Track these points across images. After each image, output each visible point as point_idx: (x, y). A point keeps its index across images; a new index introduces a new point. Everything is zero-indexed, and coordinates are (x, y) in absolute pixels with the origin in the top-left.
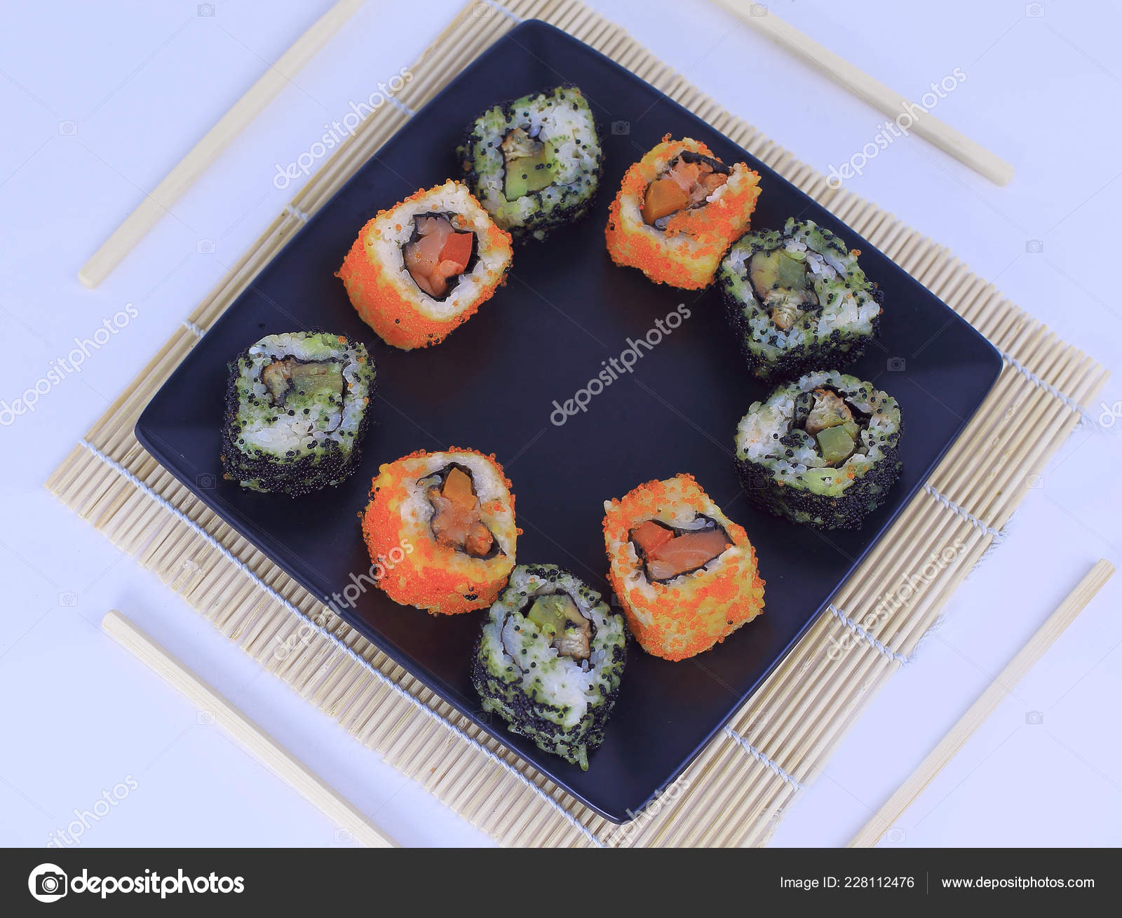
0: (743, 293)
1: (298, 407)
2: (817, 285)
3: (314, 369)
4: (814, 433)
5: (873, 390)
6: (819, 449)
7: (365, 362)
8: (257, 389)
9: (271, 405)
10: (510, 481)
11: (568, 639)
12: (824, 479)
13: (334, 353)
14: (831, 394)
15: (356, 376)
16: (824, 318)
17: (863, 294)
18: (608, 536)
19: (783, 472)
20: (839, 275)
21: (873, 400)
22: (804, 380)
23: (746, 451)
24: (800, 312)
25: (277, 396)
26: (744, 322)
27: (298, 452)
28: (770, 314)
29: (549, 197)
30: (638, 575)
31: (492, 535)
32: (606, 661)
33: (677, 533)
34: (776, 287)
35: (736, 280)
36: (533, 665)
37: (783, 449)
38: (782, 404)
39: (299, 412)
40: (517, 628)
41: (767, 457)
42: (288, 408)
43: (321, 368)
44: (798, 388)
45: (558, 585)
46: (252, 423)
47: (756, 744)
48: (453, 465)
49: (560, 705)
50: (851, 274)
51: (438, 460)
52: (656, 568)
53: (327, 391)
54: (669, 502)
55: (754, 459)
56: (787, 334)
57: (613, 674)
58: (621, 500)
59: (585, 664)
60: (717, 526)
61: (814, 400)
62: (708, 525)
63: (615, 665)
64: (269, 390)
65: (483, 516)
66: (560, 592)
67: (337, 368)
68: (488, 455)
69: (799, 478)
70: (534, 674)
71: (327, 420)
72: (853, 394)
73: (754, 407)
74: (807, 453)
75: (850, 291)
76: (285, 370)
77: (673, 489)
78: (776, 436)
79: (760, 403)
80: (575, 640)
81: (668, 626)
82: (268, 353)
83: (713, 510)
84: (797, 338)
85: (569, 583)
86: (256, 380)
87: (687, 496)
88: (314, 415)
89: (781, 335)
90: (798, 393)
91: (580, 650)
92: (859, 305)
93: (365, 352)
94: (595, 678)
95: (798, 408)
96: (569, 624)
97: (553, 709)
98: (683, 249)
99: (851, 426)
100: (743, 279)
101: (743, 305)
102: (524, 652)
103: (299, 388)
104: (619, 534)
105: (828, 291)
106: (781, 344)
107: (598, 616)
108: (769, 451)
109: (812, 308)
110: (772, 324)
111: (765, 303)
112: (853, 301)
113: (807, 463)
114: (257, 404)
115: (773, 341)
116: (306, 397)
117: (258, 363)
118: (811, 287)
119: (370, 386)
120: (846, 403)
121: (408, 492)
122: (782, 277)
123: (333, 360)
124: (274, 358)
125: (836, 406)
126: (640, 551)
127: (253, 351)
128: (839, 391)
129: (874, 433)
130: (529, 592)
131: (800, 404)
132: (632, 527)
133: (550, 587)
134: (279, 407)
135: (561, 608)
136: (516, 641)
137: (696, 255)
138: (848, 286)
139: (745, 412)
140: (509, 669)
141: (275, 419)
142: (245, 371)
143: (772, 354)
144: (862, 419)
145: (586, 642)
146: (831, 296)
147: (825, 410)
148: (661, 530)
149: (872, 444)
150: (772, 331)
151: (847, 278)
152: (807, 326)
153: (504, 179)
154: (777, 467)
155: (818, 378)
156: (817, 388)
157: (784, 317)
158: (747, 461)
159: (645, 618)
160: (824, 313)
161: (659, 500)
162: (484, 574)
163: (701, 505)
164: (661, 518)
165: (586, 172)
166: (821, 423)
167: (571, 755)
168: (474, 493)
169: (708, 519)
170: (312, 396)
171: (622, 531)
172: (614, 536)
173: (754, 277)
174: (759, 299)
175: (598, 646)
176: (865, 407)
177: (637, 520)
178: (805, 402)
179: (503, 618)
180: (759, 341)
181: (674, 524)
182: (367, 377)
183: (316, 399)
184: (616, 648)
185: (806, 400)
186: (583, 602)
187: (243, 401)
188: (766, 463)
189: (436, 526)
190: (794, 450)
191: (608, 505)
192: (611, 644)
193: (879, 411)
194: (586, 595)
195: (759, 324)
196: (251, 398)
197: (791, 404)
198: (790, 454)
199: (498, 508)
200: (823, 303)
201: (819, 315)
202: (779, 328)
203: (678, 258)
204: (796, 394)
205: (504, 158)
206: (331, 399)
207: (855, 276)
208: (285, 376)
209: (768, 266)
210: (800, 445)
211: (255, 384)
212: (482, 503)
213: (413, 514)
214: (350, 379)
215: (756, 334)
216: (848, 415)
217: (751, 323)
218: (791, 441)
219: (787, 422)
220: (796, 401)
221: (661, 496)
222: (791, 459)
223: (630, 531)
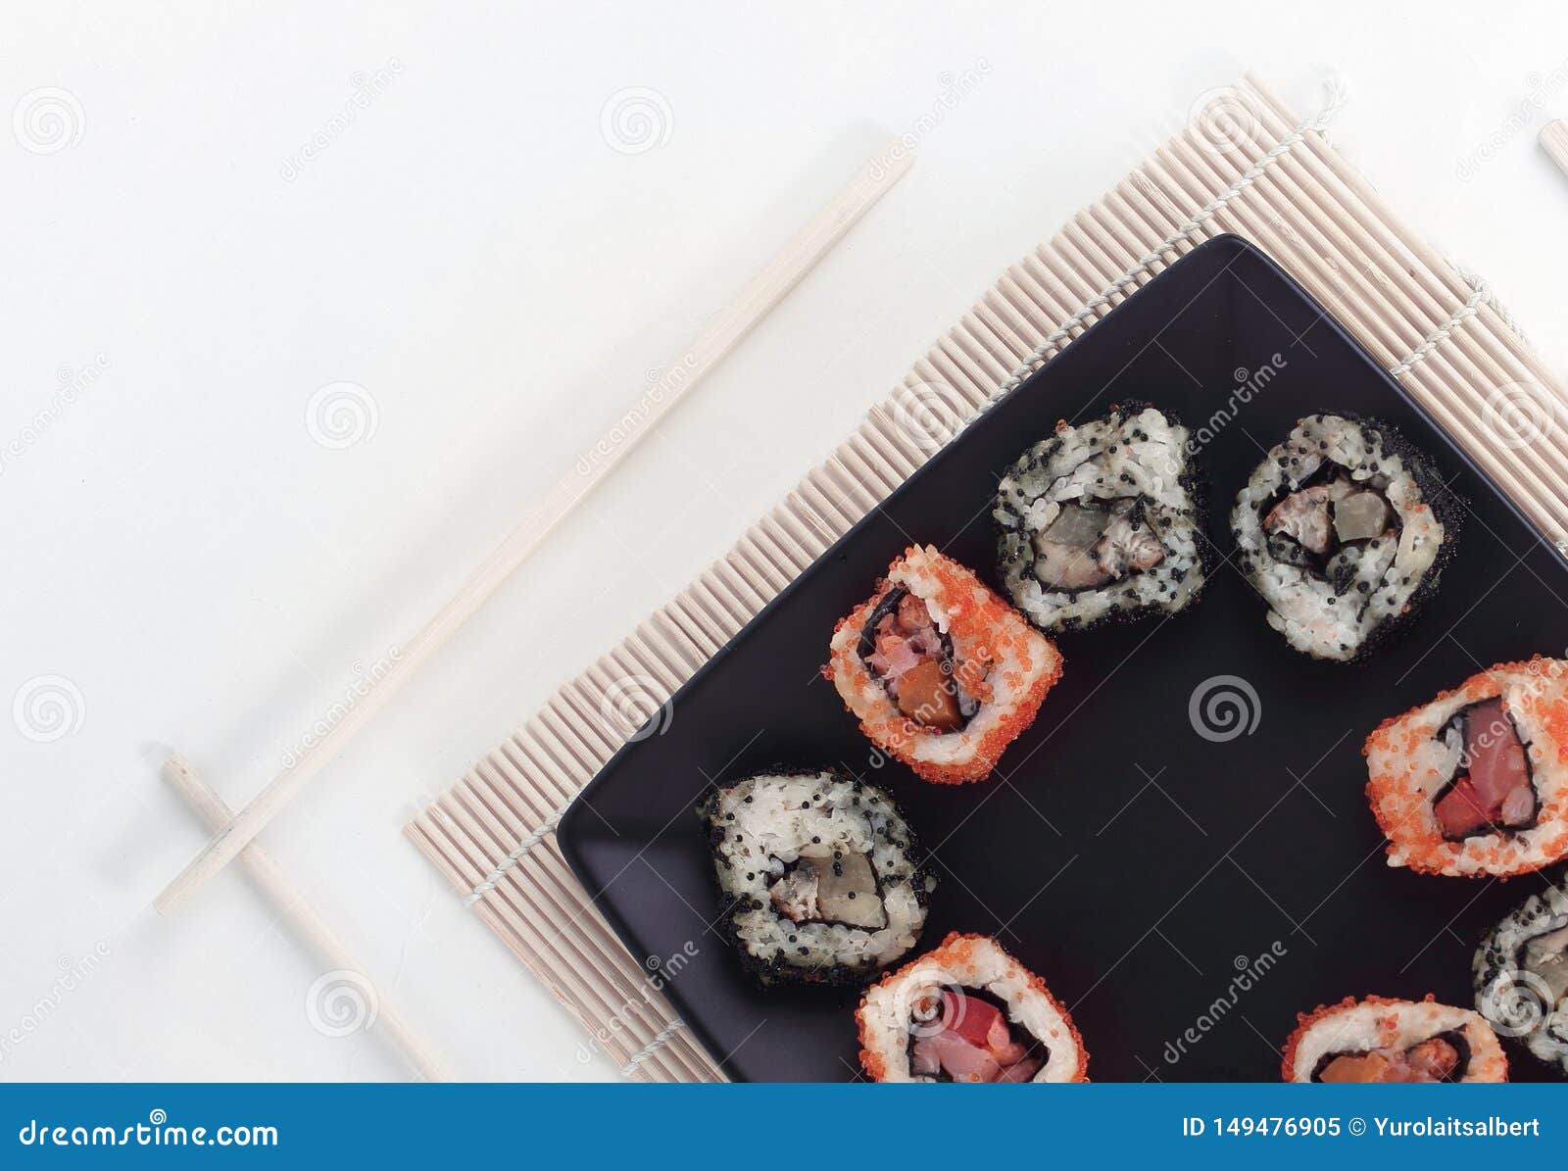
0: (1095, 604)
2: (1103, 494)
4: (1334, 545)
5: (1285, 447)
6: (1361, 544)
10: (1347, 999)
12: (1414, 547)
14: (1279, 508)
16: (1158, 494)
17: (1128, 429)
18: (1449, 871)
19: (1391, 602)
20: (1092, 459)
21: (1302, 451)
22: (1246, 542)
23: (1344, 647)
24: (1143, 528)
26: (1138, 610)
28: (1135, 572)
29: (890, 864)
30: (1521, 840)
31: (1432, 1038)
33: (1462, 774)
34: (1095, 555)
35: (1073, 611)
37: (1353, 594)
38: (1279, 581)
41: (1359, 619)
44: (1257, 553)
45: (1509, 954)
48: (1316, 1077)
50: (1094, 441)
52: (1515, 812)
54: (1407, 775)
55: (1359, 638)
56: (1173, 553)
58: (1391, 842)
60: (1463, 713)
61: (1283, 534)
62: (1459, 726)
65: (1399, 1046)
66: (1521, 953)
68: (1297, 1025)
69: (1406, 581)
72: (1285, 477)
73: (1275, 623)
74: (1369, 563)
75: (1121, 448)
77: (1387, 765)
78: (1331, 601)
79: (1270, 612)
83: (1435, 713)
84: (1182, 541)
85: (1508, 938)
87: (1403, 746)
89: (1173, 562)
90: (1266, 554)
92: (1145, 438)
95: (1290, 560)
98: (1014, 680)
99: (1337, 491)
100: (1073, 600)
101: (1114, 608)
104: (1448, 855)
105: (1116, 481)
106: (1186, 565)
108: (1351, 615)
109: (1140, 510)
110: (1153, 573)
111: (1118, 575)
112: (1137, 446)
113: (1384, 565)
115: (1178, 575)
118: (1104, 506)
120: (1298, 491)
122: (1081, 545)
125: (1299, 505)
126: (1481, 830)
128: (1275, 495)
129: (1358, 460)
131: (1283, 555)
132: (1438, 833)
133: (1511, 966)
135: (1547, 957)
137: (1027, 664)
138: (1113, 450)
139: (1281, 637)
143: (1194, 583)
144: (1329, 472)
146: (1124, 477)
147: (1303, 522)
148: (1455, 795)
149: (1374, 467)
150: (1163, 574)
151: (1098, 449)
152: (1166, 522)
153: (850, 927)
154: (1380, 607)
155: (1246, 522)
156: (1263, 527)
157: (1147, 552)
158: (1359, 649)
160: (1148, 491)
161: (1402, 788)
162: (1490, 1062)
163: (1426, 729)
164: (1433, 790)
165: (856, 802)
166: (1322, 532)
168: (1363, 1054)
169: (1450, 724)
171: (1443, 849)
172: (1452, 862)
173: (1074, 585)
174: (1107, 582)
176: (1310, 464)
177: (1429, 824)
178: (1281, 547)
179: (1556, 1043)
180: (1173, 596)
181: (1447, 775)
185: (1278, 545)
186: (1542, 923)
188: (1368, 622)
190: (1359, 577)
191: (1394, 861)
193: (1324, 445)
194: (1531, 917)
195: (1148, 590)
197: (1283, 569)
198: (1364, 587)
199: (1391, 1024)
200: (1134, 491)
201: (1152, 501)
202: (1160, 563)
203: (1023, 691)
204: (1268, 559)
205: (815, 920)
207: (1100, 436)
209: (1059, 560)
210: (1354, 569)
212: (1379, 1045)
215: (1164, 597)
216: (1320, 492)
217: (1145, 602)
218: (1343, 580)
219: (1311, 580)
220: (1278, 560)
221: (1396, 784)
222: (1373, 586)
223: (1446, 839)
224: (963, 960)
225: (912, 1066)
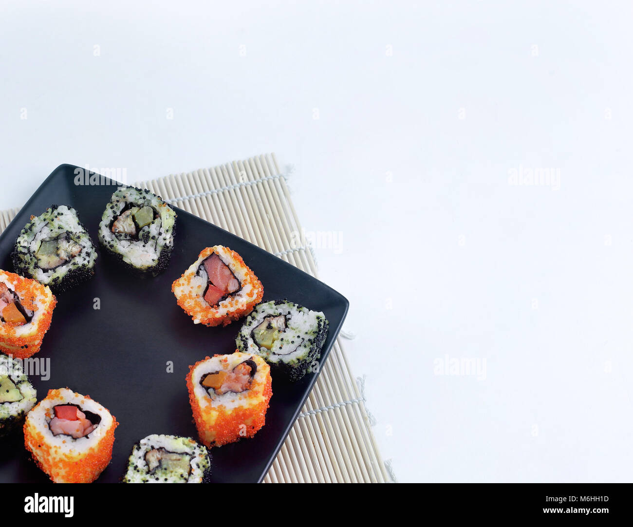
0: (62, 271)
2: (54, 235)
4: (138, 228)
5: (111, 203)
11: (278, 325)
12: (167, 219)
14: (116, 223)
16: (73, 230)
17: (56, 212)
19: (164, 239)
20: (46, 225)
21: (118, 201)
22: (107, 239)
23: (153, 260)
24: (72, 242)
26: (79, 269)
28: (73, 257)
29: (18, 376)
30: (239, 295)
32: (284, 308)
33: (210, 283)
34: (58, 255)
35: (55, 275)
36: (299, 337)
37: (151, 242)
38: (122, 247)
40: (281, 348)
41: (155, 250)
44: (112, 240)
45: (248, 337)
48: (201, 383)
49: (317, 321)
50: (45, 220)
52: (232, 288)
54: (191, 291)
55: (157, 255)
56: (84, 247)
58: (193, 316)
59: (288, 316)
60: (202, 264)
61: (120, 231)
62: (202, 268)
63: (286, 303)
66: (252, 334)
70: (302, 335)
72: (114, 212)
73: (127, 261)
74: (153, 230)
75: (55, 219)
77: (181, 292)
78: (144, 246)
79: (123, 257)
80: (278, 323)
83: (193, 268)
84: (86, 241)
85: (246, 331)
87: (186, 283)
89: (85, 250)
91: (282, 320)
92: (62, 214)
95: (125, 239)
96: (270, 327)
97: (319, 325)
98: (44, 302)
99: (134, 210)
100: (55, 272)
101: (70, 271)
102: (293, 342)
104: (215, 311)
105: (56, 230)
106: (90, 250)
107: (260, 317)
108: (152, 249)
109: (68, 236)
110: (79, 255)
111: (68, 259)
112: (60, 217)
113: (158, 228)
115: (88, 254)
118: (56, 239)
120: (120, 215)
121: (220, 404)
122: (52, 253)
125: (122, 219)
126: (224, 298)
128: (113, 219)
129: (138, 197)
130: (257, 347)
131: (122, 238)
132: (209, 306)
135: (262, 332)
136: (287, 348)
137: (46, 295)
138: (53, 220)
139: (130, 265)
140: (305, 346)
143: (94, 255)
144: (129, 206)
145: (277, 318)
146: (59, 228)
147: (125, 225)
148: (210, 290)
149: (144, 198)
150: (83, 254)
151: (46, 222)
152: (79, 237)
154: (161, 242)
155: (105, 232)
156: (112, 232)
157: (75, 249)
158: (159, 259)
160: (69, 230)
161: (190, 297)
163: (191, 274)
164: (201, 293)
166: (133, 226)
168: (217, 372)
169: (199, 269)
171: (213, 310)
172: (217, 312)
173: (53, 266)
174: (66, 262)
175: (278, 312)
176: (122, 206)
177: (204, 304)
178: (121, 236)
179: (277, 356)
180: (89, 262)
181: (205, 285)
184: (276, 304)
185: (118, 235)
186: (255, 324)
188: (159, 249)
189: (239, 390)
190: (151, 235)
191: (196, 322)
192: (274, 307)
193: (124, 197)
194: (251, 322)
195: (80, 261)
197: (123, 242)
198: (153, 238)
199: (226, 361)
200: (64, 231)
201: (72, 233)
202: (80, 252)
204: (117, 241)
207: (47, 217)
209: (45, 260)
210: (149, 233)
212: (223, 369)
213: (233, 401)
215: (86, 262)
216: (128, 212)
217: (80, 265)
218: (146, 238)
219: (134, 242)
220: (120, 240)
221: (188, 295)
222: (157, 237)
223: (212, 307)
224: (57, 396)
225: (53, 433)
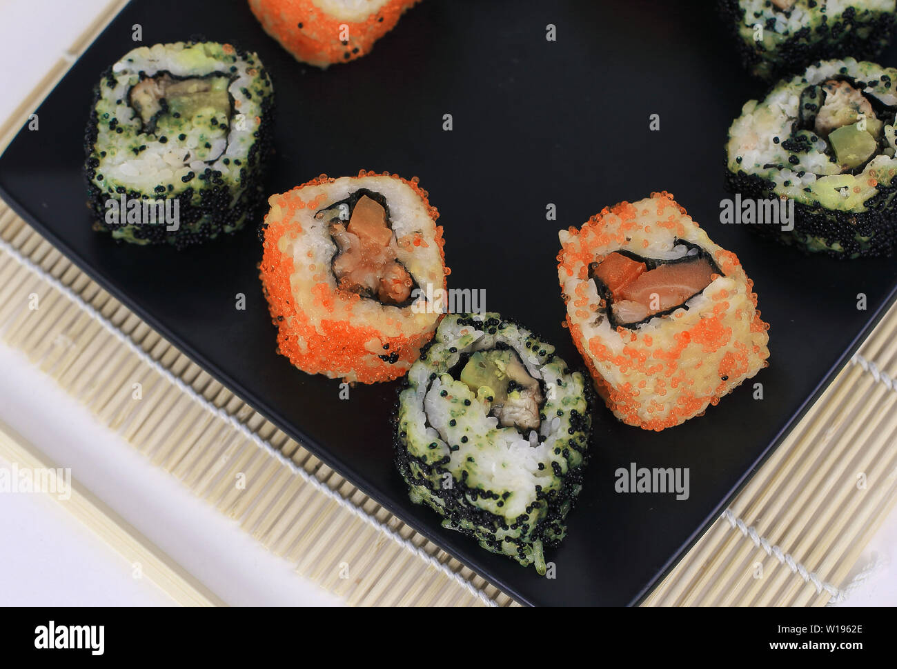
1: (172, 132)
3: (193, 87)
4: (825, 134)
6: (831, 154)
7: (257, 75)
8: (123, 114)
9: (139, 132)
10: (435, 209)
11: (513, 406)
13: (219, 66)
14: (845, 85)
15: (246, 93)
18: (562, 273)
19: (787, 184)
22: (811, 72)
23: (739, 161)
25: (147, 120)
27: (171, 187)
30: (600, 320)
31: (411, 277)
32: (560, 430)
33: (651, 265)
36: (465, 440)
37: (785, 155)
38: (784, 101)
39: (173, 138)
40: (444, 394)
41: (766, 167)
42: (159, 134)
43: (203, 85)
44: (804, 81)
45: (499, 337)
46: (113, 154)
47: (767, 534)
48: (362, 192)
49: (499, 490)
51: (344, 186)
52: (624, 311)
53: (208, 112)
54: (640, 227)
55: (750, 171)
56: (788, 15)
57: (569, 447)
58: (579, 228)
59: (534, 436)
60: (702, 254)
61: (825, 94)
62: (691, 253)
63: (572, 437)
64: (137, 114)
65: (401, 254)
66: (502, 347)
67: (220, 84)
68: (409, 179)
69: (807, 190)
70: (465, 451)
71: (208, 146)
72: (873, 84)
73: (749, 107)
74: (815, 159)
76: (156, 89)
77: (645, 211)
78: (776, 140)
79: (756, 102)
80: (521, 406)
81: (642, 385)
82: (136, 68)
83: (697, 235)
84: (801, 20)
85: (513, 334)
86: (119, 102)
87: (664, 218)
88: (192, 142)
89: (780, 17)
90: (803, 87)
91: (528, 419)
93: (258, 63)
94: (546, 453)
95: (804, 104)
96: (512, 386)
97: (489, 495)
99: (871, 122)
102: (453, 423)
103: (173, 110)
104: (576, 271)
106: (780, 28)
107: (550, 375)
108: (768, 159)
110: (768, 5)
113: (817, 171)
114: (120, 131)
115: (770, 25)
116: (182, 120)
117: (123, 82)
119: (264, 105)
120: (864, 94)
121: (304, 228)
123: (219, 74)
124: (143, 75)
125: (852, 99)
126: (603, 289)
127: (118, 67)
128: (856, 81)
130: (461, 347)
131: (807, 100)
132: (594, 260)
133: (488, 340)
134: (149, 134)
135: (501, 366)
136: (442, 410)
139: (738, 113)
140: (432, 446)
141: (143, 148)
142: (106, 92)
143: (769, 41)
144: (886, 113)
145: (534, 409)
147: (838, 105)
148: (629, 262)
150: (769, 13)
152: (812, 4)
154: (779, 178)
155: (829, 68)
156: (828, 79)
158: (741, 172)
159: (612, 374)
161: (628, 226)
162: (398, 325)
163: (681, 229)
164: (630, 247)
166: (833, 121)
167: (522, 556)
168: (389, 225)
169: (690, 246)
170: (190, 119)
171: (581, 266)
172: (570, 273)
175: (550, 413)
176: (889, 98)
177: (601, 251)
178: (813, 97)
179: (425, 382)
180: (753, 26)
181: (646, 254)
182: (260, 93)
183: (195, 120)
184: (574, 414)
185: (814, 95)
186: (531, 358)
187: (103, 128)
188: (764, 173)
189: (339, 268)
190: (800, 156)
191: (564, 235)
192: (567, 409)
194: (535, 348)
195: (753, 4)
196: (113, 125)
197: (795, 101)
198: (794, 161)
202: (778, 8)
204: (801, 89)
206: (214, 121)
208: (157, 96)
210: (807, 149)
211: (119, 107)
212: (398, 238)
213: (309, 255)
214: (238, 95)
215: (749, 18)
216: (866, 108)
217: (743, 4)
218: (796, 145)
219: (791, 123)
220: (802, 96)
221: (631, 221)
222: (796, 167)
223: (590, 266)
